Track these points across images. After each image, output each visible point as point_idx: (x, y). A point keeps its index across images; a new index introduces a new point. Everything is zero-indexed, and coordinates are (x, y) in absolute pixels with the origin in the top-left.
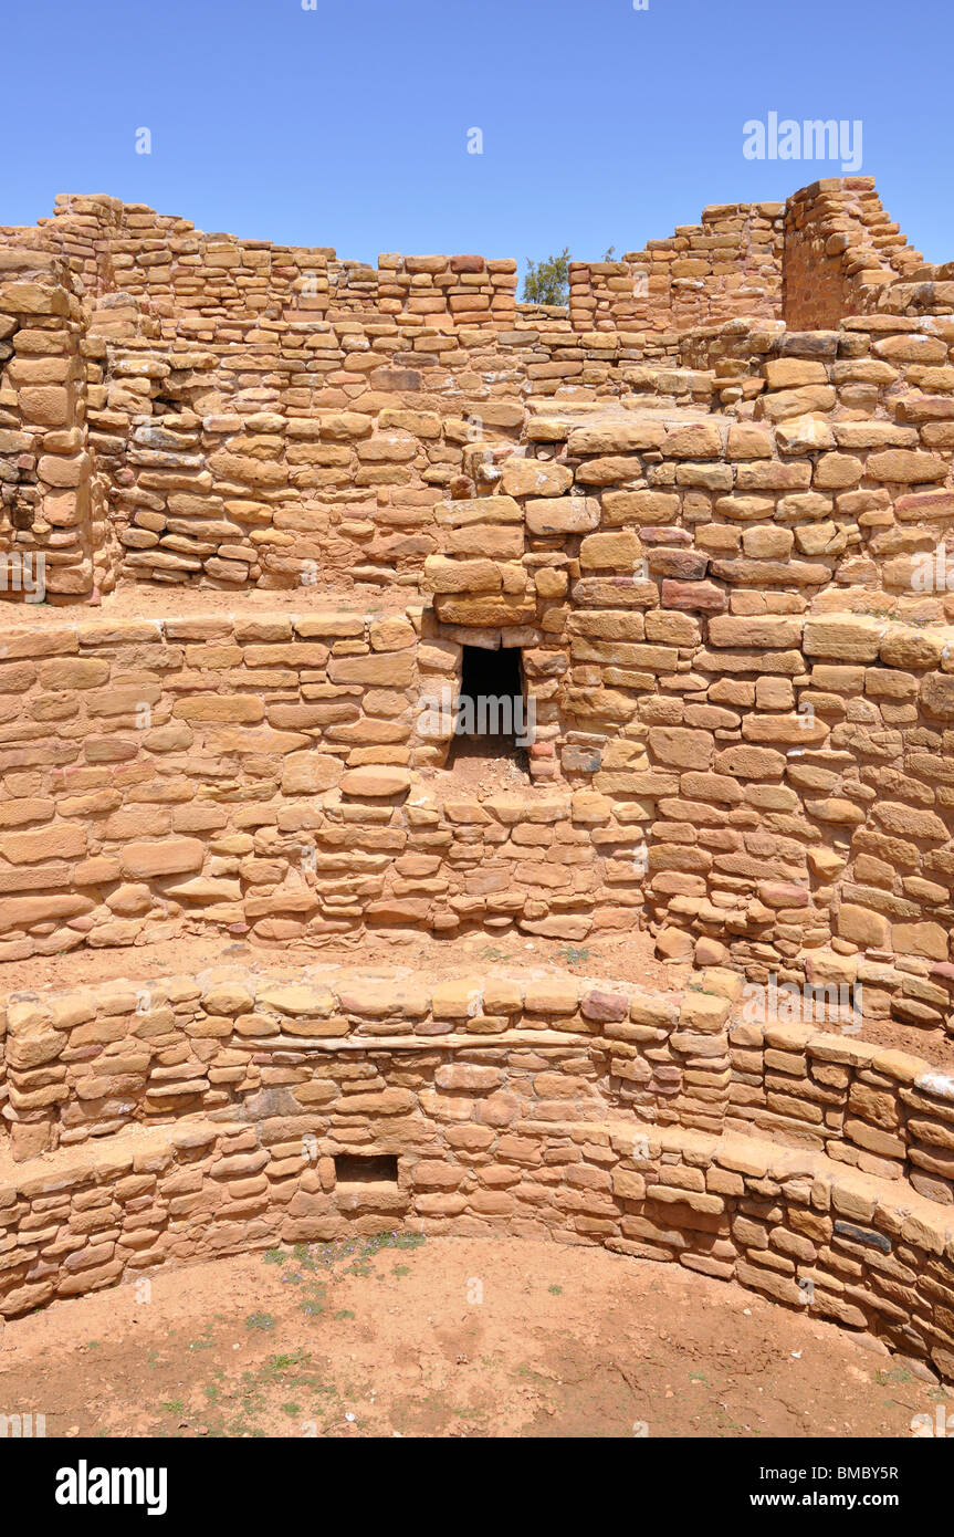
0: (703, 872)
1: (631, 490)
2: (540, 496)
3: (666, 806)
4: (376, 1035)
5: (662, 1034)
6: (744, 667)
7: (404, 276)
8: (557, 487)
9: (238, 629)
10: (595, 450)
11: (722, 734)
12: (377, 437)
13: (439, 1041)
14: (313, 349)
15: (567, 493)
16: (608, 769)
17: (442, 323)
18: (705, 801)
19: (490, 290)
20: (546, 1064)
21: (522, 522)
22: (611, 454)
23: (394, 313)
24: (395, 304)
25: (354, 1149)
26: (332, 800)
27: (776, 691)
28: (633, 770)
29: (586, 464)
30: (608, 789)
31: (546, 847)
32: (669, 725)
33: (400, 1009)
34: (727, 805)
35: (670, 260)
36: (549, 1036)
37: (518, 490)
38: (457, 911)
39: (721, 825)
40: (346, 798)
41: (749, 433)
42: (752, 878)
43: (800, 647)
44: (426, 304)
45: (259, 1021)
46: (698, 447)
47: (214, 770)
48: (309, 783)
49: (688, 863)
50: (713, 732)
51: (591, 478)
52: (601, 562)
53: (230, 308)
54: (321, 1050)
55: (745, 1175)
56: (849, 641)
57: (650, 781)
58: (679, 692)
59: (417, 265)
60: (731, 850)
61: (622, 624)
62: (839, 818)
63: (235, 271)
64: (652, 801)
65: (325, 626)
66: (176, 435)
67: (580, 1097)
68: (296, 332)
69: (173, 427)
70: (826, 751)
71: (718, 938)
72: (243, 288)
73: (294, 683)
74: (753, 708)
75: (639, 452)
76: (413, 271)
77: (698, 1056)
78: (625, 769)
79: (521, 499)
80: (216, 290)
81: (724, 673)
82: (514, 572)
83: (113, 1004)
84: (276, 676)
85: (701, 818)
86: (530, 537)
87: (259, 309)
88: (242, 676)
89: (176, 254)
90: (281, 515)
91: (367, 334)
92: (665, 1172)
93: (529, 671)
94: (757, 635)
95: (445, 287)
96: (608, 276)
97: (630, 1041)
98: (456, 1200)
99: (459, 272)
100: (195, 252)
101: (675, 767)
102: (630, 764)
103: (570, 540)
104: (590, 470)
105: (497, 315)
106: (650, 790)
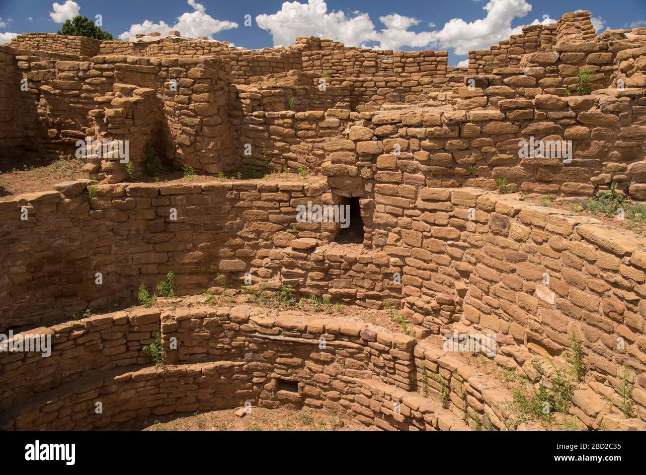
0: (420, 287)
1: (393, 138)
2: (362, 140)
3: (407, 260)
4: (288, 336)
5: (387, 348)
6: (432, 208)
7: (403, 60)
8: (368, 137)
9: (258, 186)
10: (380, 123)
11: (425, 233)
12: (327, 119)
13: (310, 341)
14: (366, 87)
15: (371, 140)
16: (389, 245)
17: (416, 77)
18: (420, 259)
19: (436, 63)
20: (348, 355)
21: (354, 150)
22: (385, 124)
23: (399, 73)
24: (400, 70)
25: (283, 377)
26: (289, 250)
27: (442, 217)
28: (396, 246)
29: (378, 128)
30: (388, 252)
31: (364, 273)
32: (408, 229)
33: (296, 327)
34: (427, 262)
35: (507, 48)
36: (350, 344)
37: (354, 138)
38: (331, 294)
39: (425, 269)
40: (294, 249)
41: (432, 115)
42: (435, 291)
43: (450, 201)
44: (412, 69)
45: (248, 326)
46: (415, 121)
47: (250, 236)
48: (284, 243)
49: (415, 283)
50: (422, 232)
51: (380, 133)
52: (384, 165)
53: (341, 74)
54: (269, 339)
55: (411, 409)
56: (466, 199)
57: (403, 251)
58: (410, 216)
59: (408, 55)
60: (429, 279)
61: (390, 189)
62: (464, 270)
63: (342, 60)
64: (402, 257)
65: (289, 186)
66: (256, 119)
67: (362, 369)
68: (359, 81)
69: (255, 116)
70: (461, 243)
71: (422, 314)
72: (346, 66)
73: (278, 206)
74: (434, 224)
75: (395, 123)
76: (407, 57)
77: (399, 359)
78: (393, 245)
79: (355, 141)
80: (336, 67)
81: (426, 210)
82: (353, 169)
83: (197, 314)
84: (271, 204)
85: (418, 266)
86: (358, 155)
87: (351, 74)
88: (259, 203)
89: (323, 55)
90: (293, 147)
91: (385, 81)
92: (386, 402)
93: (361, 206)
94: (435, 195)
95: (419, 63)
96: (483, 55)
97: (377, 350)
98: (318, 403)
99: (424, 57)
100: (329, 55)
101: (410, 245)
102: (395, 244)
103: (373, 157)
104: (380, 130)
105: (438, 72)
106: (401, 254)
